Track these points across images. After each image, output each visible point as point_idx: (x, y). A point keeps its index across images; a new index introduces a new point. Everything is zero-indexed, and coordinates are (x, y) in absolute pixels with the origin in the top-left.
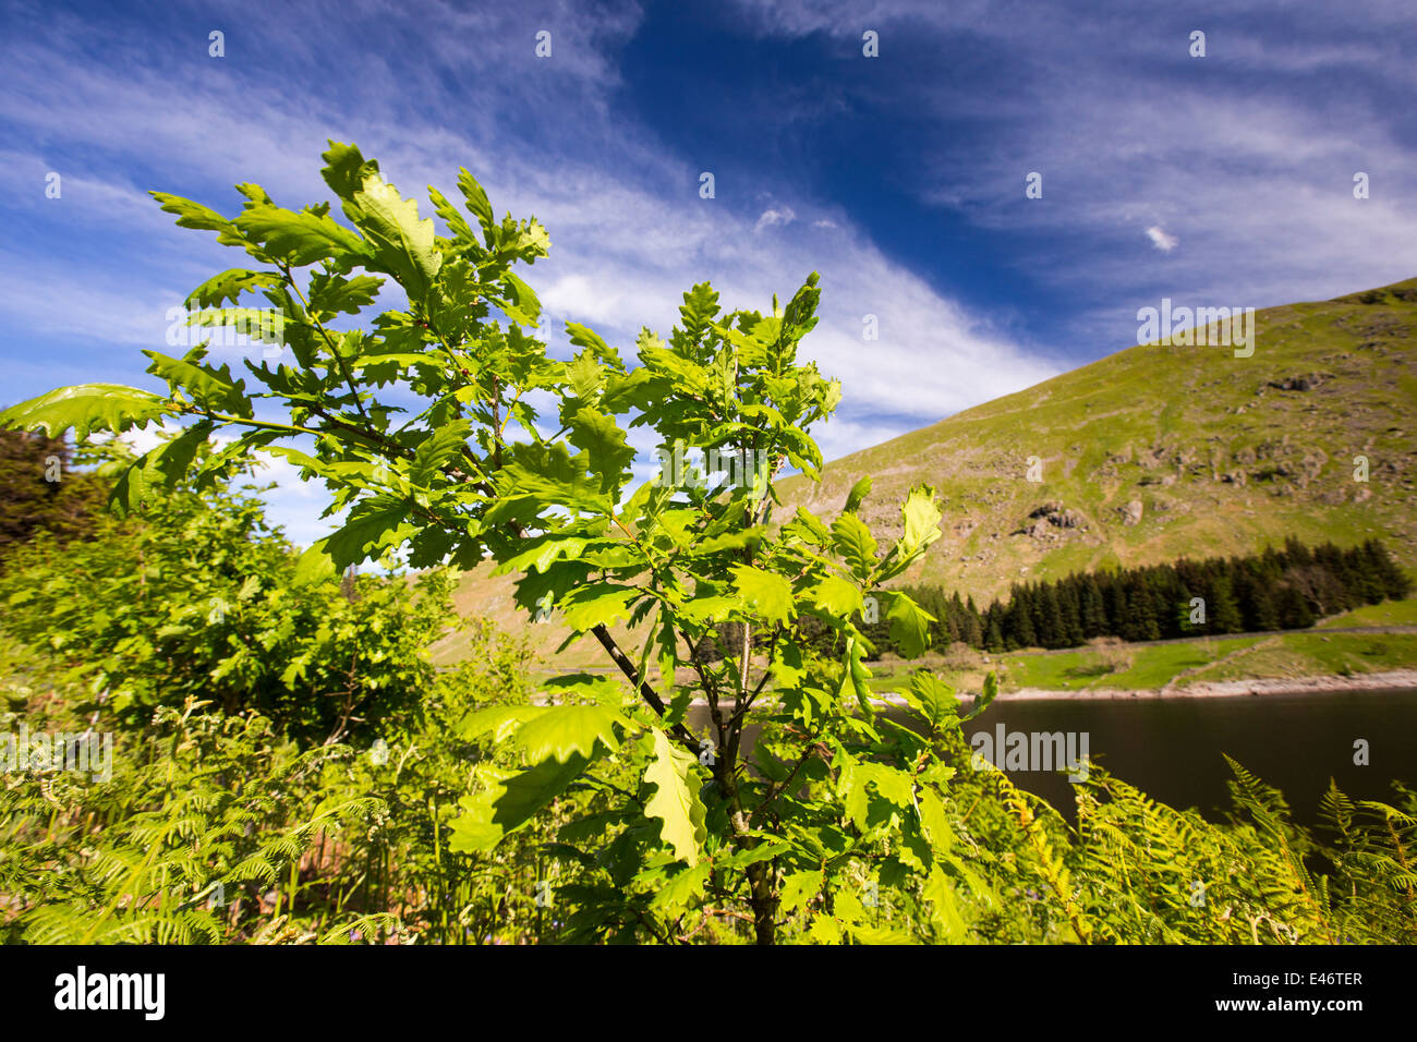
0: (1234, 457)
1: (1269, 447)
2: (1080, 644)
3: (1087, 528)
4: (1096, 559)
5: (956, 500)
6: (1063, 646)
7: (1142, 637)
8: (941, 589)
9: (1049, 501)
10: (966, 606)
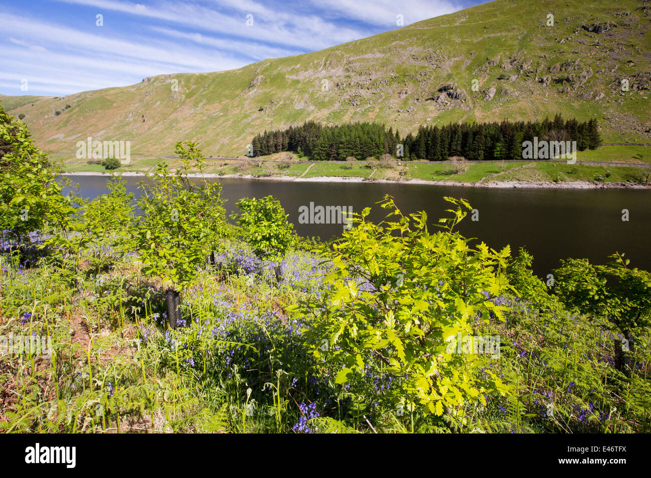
0: (549, 68)
1: (568, 65)
2: (445, 160)
3: (465, 100)
4: (465, 117)
5: (402, 77)
6: (437, 160)
7: (475, 158)
8: (384, 126)
9: (450, 83)
10: (394, 136)
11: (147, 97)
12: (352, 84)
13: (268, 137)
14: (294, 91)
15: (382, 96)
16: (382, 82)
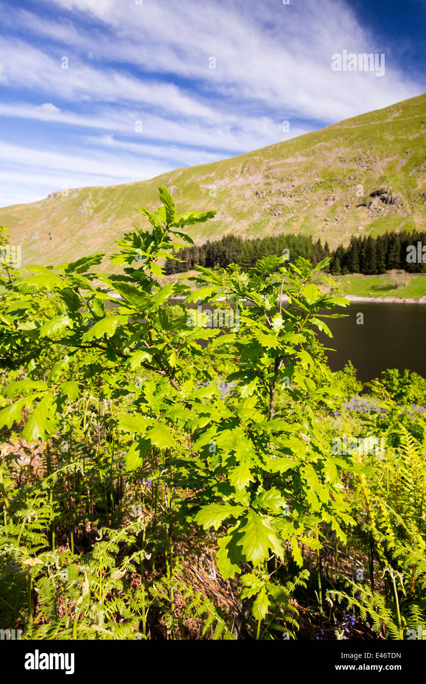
2: (382, 273)
3: (402, 205)
4: (403, 224)
5: (328, 183)
6: (373, 273)
7: (417, 271)
8: (311, 237)
9: (383, 186)
10: (323, 248)
11: (54, 213)
12: (273, 191)
13: (184, 252)
14: (209, 202)
15: (306, 204)
16: (306, 189)
